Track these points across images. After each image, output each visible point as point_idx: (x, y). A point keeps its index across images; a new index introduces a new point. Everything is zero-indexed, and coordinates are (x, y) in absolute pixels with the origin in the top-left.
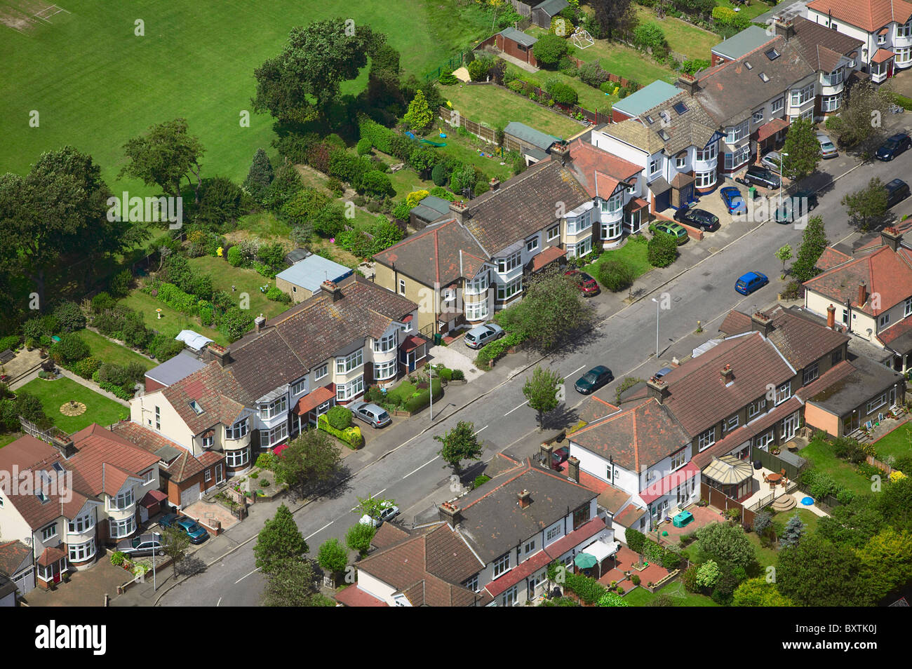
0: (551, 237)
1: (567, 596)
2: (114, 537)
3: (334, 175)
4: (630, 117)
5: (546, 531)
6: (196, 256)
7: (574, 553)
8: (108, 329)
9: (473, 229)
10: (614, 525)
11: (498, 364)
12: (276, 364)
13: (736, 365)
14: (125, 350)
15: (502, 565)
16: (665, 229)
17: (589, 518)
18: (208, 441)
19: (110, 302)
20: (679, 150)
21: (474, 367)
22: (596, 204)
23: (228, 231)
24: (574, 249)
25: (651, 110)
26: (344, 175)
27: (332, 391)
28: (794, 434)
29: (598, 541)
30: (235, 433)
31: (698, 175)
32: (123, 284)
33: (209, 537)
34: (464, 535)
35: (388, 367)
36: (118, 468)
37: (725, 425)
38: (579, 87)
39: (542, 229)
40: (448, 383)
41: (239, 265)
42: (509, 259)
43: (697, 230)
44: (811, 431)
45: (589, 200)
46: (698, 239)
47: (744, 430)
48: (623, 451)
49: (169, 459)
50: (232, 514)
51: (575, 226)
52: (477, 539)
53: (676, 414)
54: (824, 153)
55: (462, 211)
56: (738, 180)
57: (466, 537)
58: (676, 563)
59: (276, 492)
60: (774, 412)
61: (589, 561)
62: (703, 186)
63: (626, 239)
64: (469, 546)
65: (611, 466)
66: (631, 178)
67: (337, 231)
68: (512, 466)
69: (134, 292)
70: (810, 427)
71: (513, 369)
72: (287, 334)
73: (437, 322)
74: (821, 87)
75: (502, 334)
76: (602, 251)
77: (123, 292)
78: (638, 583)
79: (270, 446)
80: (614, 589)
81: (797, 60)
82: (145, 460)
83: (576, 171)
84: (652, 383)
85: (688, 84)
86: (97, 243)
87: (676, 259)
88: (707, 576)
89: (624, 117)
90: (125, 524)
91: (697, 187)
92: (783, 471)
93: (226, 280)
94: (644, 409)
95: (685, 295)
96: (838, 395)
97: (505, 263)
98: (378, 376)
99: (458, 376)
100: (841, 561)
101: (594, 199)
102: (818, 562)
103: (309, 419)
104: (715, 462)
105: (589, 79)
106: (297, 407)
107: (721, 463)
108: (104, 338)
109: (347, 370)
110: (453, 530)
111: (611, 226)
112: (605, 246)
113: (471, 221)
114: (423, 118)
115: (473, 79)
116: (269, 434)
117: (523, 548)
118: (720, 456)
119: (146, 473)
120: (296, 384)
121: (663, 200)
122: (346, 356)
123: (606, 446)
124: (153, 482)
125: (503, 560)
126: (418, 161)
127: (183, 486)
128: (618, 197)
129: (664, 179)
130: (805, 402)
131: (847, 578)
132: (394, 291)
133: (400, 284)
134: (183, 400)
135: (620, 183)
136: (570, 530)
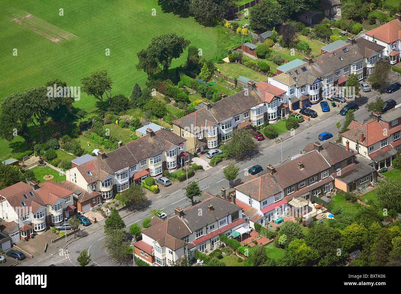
0: (245, 117)
1: (227, 248)
2: (54, 222)
3: (167, 95)
4: (283, 72)
5: (219, 221)
6: (108, 124)
7: (231, 231)
8: (68, 149)
9: (212, 112)
10: (250, 222)
11: (218, 164)
12: (125, 159)
13: (305, 162)
14: (73, 157)
15: (200, 233)
16: (294, 116)
17: (238, 218)
18: (94, 187)
19: (69, 138)
20: (302, 85)
21: (209, 165)
22: (265, 105)
23: (122, 115)
24: (256, 122)
25: (292, 69)
26: (170, 95)
27: (149, 172)
28: (330, 191)
29: (242, 227)
30: (105, 185)
31: (311, 96)
32: (76, 133)
33: (91, 224)
34: (184, 220)
35: (173, 163)
36: (56, 195)
37: (299, 185)
38: (272, 65)
39: (241, 113)
40: (197, 170)
41: (123, 127)
42: (226, 124)
43: (307, 117)
44: (337, 190)
45: (262, 103)
46: (307, 121)
47: (308, 188)
48: (255, 193)
49: (78, 194)
50: (102, 216)
51: (256, 113)
52: (189, 222)
53: (278, 179)
54: (365, 90)
55: (207, 104)
56: (328, 99)
57: (185, 221)
58: (272, 236)
59: (121, 208)
60: (321, 181)
61: (237, 234)
62: (313, 101)
63: (279, 120)
64: (186, 225)
65: (250, 199)
66: (281, 95)
67: (163, 115)
68: (210, 197)
69: (81, 136)
70: (337, 188)
71: (224, 166)
72: (130, 148)
73: (195, 148)
74: (366, 64)
75: (222, 153)
76: (268, 124)
77: (76, 136)
78: (256, 243)
79: (121, 191)
80: (247, 245)
81: (356, 53)
82: (67, 192)
83: (257, 92)
84: (268, 167)
85: (308, 60)
86: (65, 115)
87: (297, 127)
88: (282, 240)
89: (282, 72)
90: (58, 217)
91: (310, 101)
92: (322, 204)
93: (118, 133)
94: (265, 177)
95: (298, 141)
96: (348, 176)
97: (224, 125)
98: (169, 167)
99: (201, 168)
100: (331, 233)
101: (264, 103)
102: (322, 233)
103: (138, 181)
104: (294, 199)
105: (276, 62)
106: (133, 177)
107: (296, 200)
108: (66, 153)
109: (155, 163)
110: (180, 218)
111: (272, 114)
112: (270, 122)
113: (211, 109)
114: (206, 75)
115: (230, 61)
116: (121, 186)
117: (209, 227)
118: (296, 197)
119: (67, 198)
120: (133, 167)
121: (296, 105)
122: (154, 157)
123: (249, 191)
124: (71, 202)
125: (200, 231)
126: (200, 90)
127: (83, 204)
128: (274, 102)
129: (296, 97)
130: (334, 178)
131: (333, 240)
132: (180, 136)
133: (182, 133)
134: (85, 171)
135: (275, 97)
136: (230, 222)
